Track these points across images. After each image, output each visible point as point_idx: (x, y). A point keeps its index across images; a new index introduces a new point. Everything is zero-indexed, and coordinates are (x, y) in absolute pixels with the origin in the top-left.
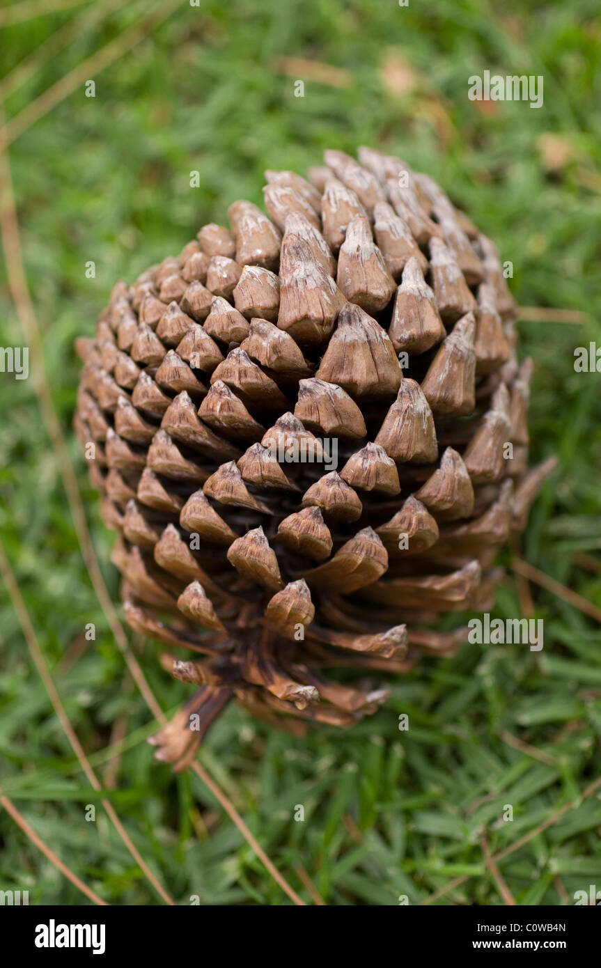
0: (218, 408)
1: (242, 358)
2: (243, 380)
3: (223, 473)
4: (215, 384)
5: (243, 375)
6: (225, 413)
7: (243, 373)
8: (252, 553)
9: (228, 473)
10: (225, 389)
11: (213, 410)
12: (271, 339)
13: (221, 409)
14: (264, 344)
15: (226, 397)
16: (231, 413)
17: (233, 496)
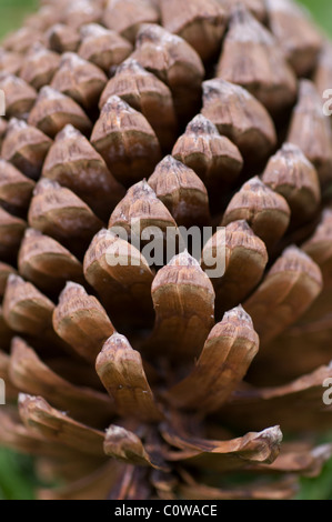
0: (118, 123)
1: (136, 67)
2: (142, 89)
3: (134, 193)
4: (110, 101)
5: (140, 84)
6: (127, 128)
7: (141, 82)
8: (184, 277)
9: (141, 192)
10: (122, 103)
11: (112, 127)
12: (164, 44)
13: (122, 125)
14: (159, 48)
15: (125, 111)
16: (133, 128)
17: (152, 216)
